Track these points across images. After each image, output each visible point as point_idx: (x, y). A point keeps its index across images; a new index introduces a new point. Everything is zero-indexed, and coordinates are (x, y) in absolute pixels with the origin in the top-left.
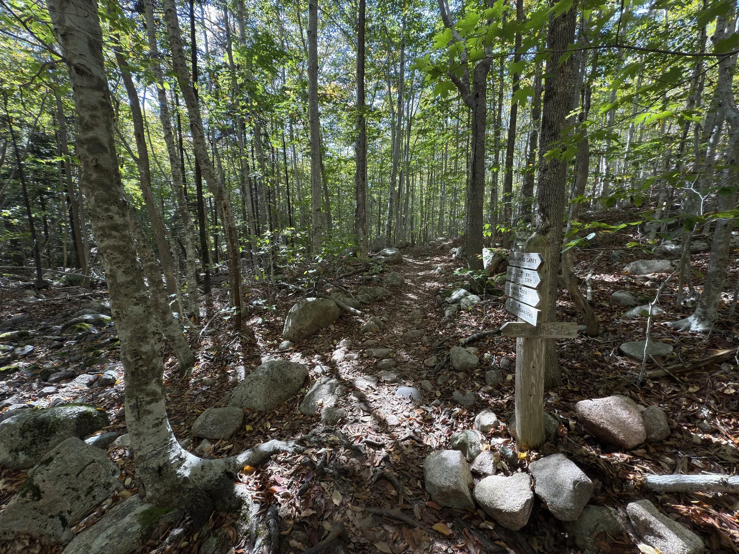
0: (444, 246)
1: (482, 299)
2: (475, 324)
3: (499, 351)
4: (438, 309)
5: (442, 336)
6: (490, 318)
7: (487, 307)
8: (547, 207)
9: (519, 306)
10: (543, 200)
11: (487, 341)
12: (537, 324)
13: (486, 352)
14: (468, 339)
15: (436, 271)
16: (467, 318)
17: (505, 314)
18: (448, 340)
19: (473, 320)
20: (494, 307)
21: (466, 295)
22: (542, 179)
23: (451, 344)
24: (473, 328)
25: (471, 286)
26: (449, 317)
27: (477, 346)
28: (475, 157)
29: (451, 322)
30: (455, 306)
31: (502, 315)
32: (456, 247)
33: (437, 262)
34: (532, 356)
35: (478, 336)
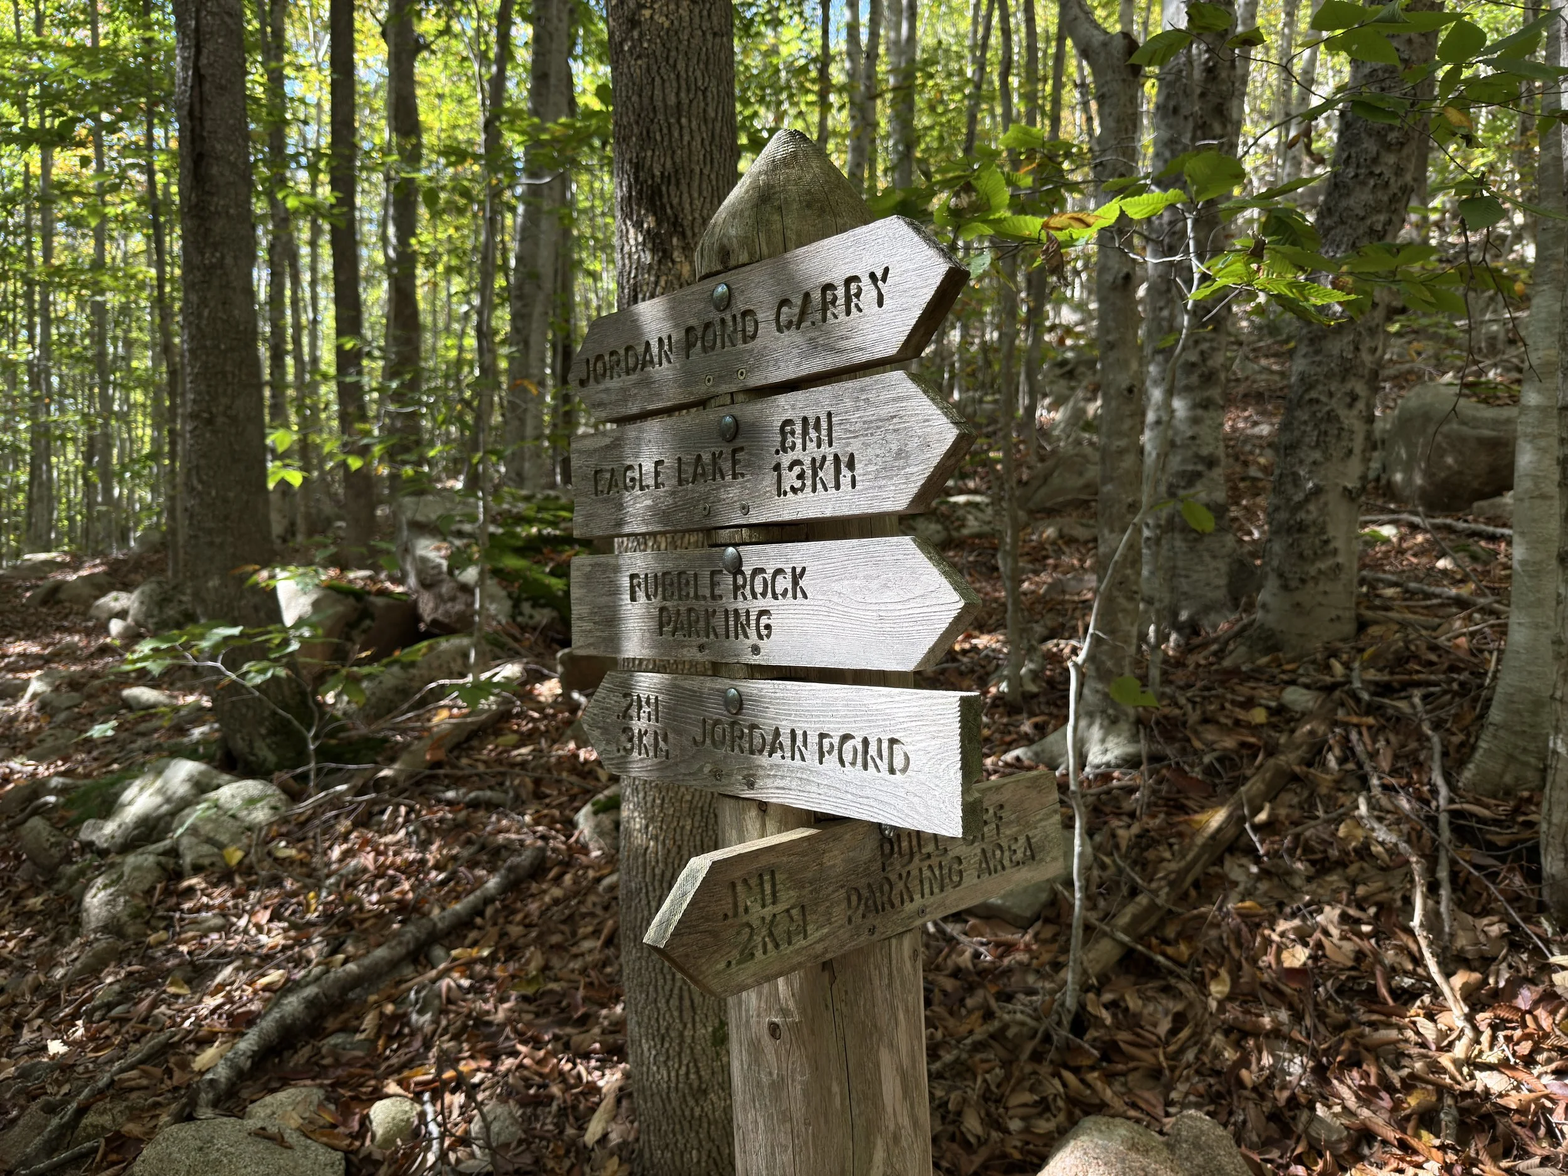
0: (58, 587)
1: (294, 796)
2: (273, 938)
3: (447, 1060)
4: (35, 902)
5: (63, 1066)
6: (352, 885)
7: (328, 828)
8: (672, 178)
9: (739, 704)
10: (647, 138)
11: (369, 1021)
12: (972, 812)
13: (378, 1095)
14: (247, 1044)
15: (23, 705)
16: (223, 911)
17: (424, 846)
18: (116, 1090)
19: (263, 917)
20: (365, 820)
21: (201, 787)
22: (633, 22)
23: (134, 1114)
24: (267, 959)
25: (224, 742)
26: (112, 927)
27: (314, 1070)
28: (199, 77)
29: (120, 957)
30: (145, 859)
31: (411, 855)
32: (127, 587)
33: (28, 662)
34: (874, 1098)
35: (311, 1004)
